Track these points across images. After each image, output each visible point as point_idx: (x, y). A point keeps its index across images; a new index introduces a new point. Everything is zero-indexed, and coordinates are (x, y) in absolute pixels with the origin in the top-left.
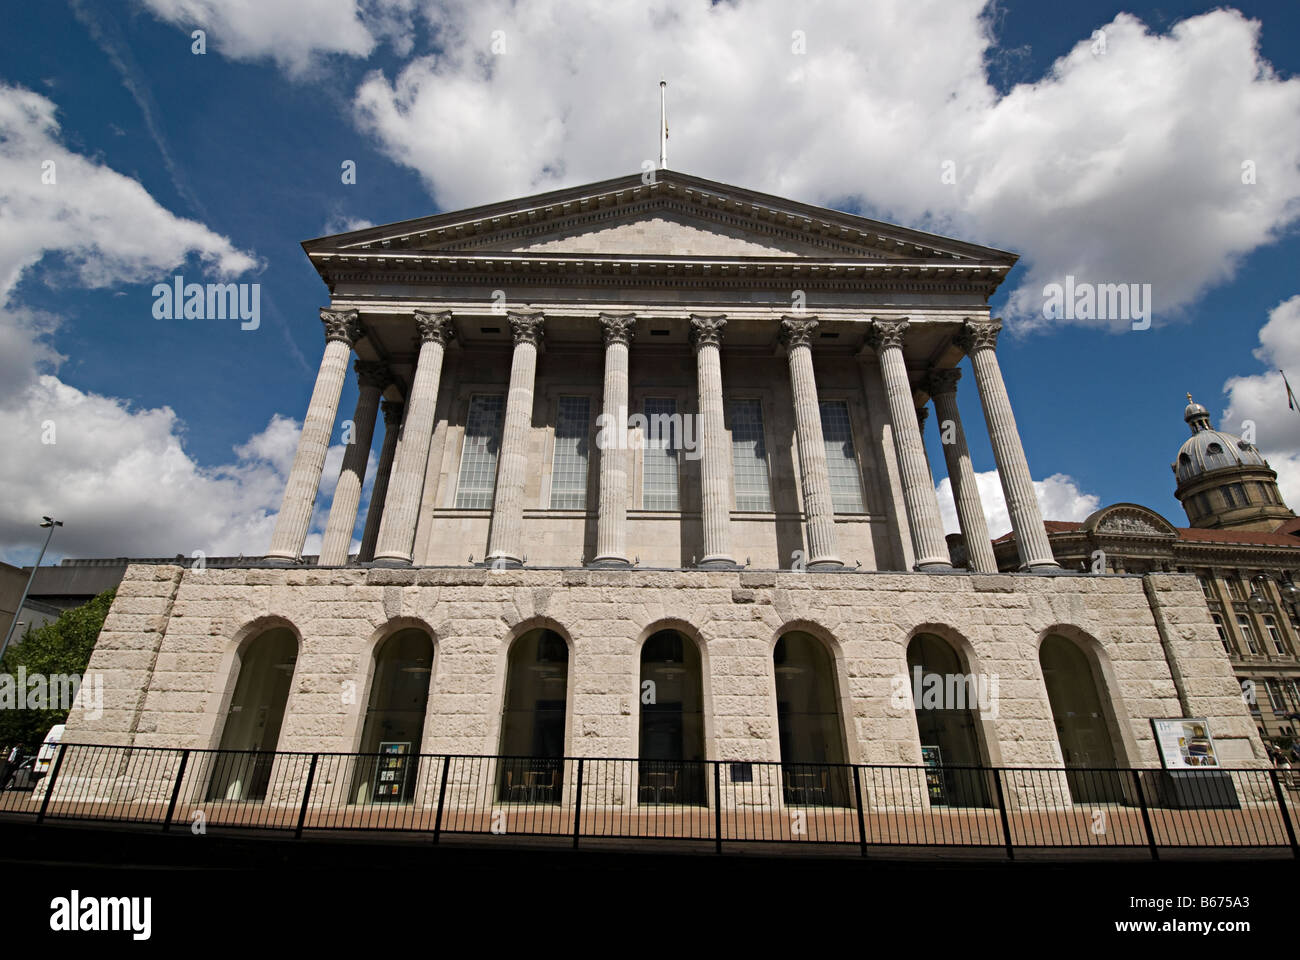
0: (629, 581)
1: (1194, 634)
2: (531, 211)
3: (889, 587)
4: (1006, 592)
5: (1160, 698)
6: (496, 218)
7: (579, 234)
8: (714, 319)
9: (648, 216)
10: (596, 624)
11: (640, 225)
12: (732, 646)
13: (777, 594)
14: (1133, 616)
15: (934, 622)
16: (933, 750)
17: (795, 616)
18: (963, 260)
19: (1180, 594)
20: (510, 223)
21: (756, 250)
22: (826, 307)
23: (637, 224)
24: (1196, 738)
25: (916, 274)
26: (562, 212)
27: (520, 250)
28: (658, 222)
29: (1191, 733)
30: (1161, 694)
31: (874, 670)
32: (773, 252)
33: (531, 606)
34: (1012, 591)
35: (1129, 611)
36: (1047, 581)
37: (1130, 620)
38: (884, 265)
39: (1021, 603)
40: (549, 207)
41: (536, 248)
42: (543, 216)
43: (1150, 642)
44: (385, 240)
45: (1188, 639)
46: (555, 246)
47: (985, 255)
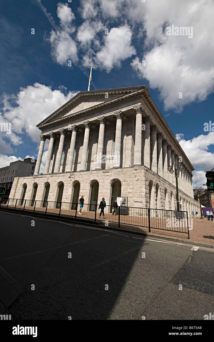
0: (57, 176)
1: (138, 179)
2: (62, 109)
3: (90, 173)
4: (108, 173)
5: (129, 193)
6: (57, 113)
7: (70, 111)
8: (87, 122)
9: (80, 103)
10: (53, 182)
11: (80, 105)
12: (67, 185)
13: (74, 176)
14: (129, 176)
15: (95, 179)
16: (95, 202)
17: (76, 180)
18: (134, 92)
19: (139, 170)
20: (60, 113)
21: (97, 103)
22: (107, 113)
23: (79, 105)
24: (124, 201)
25: (123, 100)
26: (67, 108)
27: (63, 117)
28: (82, 103)
29: (123, 200)
30: (129, 192)
31: (84, 188)
32: (101, 103)
33: (47, 180)
34: (109, 172)
35: (129, 175)
36: (115, 170)
37: (129, 177)
38: (116, 100)
39: (109, 175)
40: (64, 108)
41: (65, 116)
42: (64, 110)
43: (131, 181)
44: (45, 122)
45: (137, 181)
46: (68, 114)
47: (138, 88)
